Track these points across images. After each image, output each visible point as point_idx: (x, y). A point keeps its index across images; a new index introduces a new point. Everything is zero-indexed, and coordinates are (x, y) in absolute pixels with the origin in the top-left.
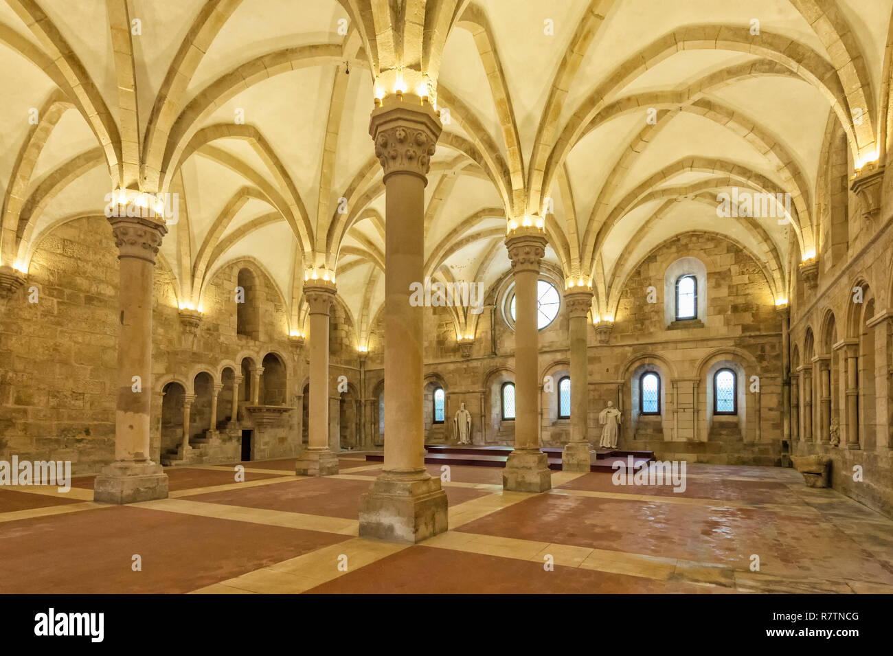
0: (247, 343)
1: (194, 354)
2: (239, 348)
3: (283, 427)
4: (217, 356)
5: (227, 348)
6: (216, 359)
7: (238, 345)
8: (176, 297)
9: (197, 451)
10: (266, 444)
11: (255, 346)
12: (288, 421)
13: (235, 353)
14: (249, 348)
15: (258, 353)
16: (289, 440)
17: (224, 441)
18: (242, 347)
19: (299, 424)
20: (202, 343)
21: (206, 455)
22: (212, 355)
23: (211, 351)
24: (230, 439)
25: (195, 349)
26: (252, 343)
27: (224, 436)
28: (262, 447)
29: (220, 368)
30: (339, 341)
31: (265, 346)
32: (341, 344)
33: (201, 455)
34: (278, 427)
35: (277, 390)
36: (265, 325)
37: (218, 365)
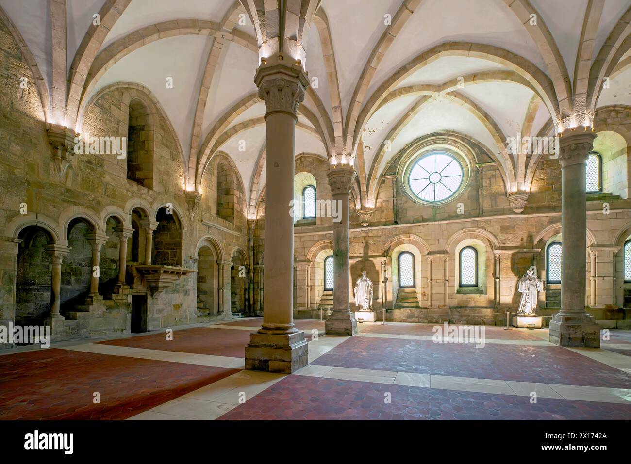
0: (139, 190)
1: (68, 190)
2: (130, 195)
3: (178, 292)
4: (100, 199)
5: (114, 191)
6: (99, 203)
7: (128, 190)
8: (43, 106)
9: (71, 322)
10: (160, 311)
11: (148, 194)
12: (184, 285)
13: (124, 200)
14: (140, 197)
15: (151, 203)
16: (185, 307)
17: (109, 308)
18: (133, 193)
19: (194, 289)
20: (79, 179)
21: (86, 327)
22: (93, 196)
23: (93, 191)
24: (117, 306)
25: (69, 184)
26: (144, 190)
27: (109, 302)
28: (156, 315)
29: (105, 214)
30: (230, 207)
31: (160, 197)
32: (233, 209)
33: (77, 328)
34: (174, 291)
35: (169, 251)
36: (160, 172)
37: (102, 211)
